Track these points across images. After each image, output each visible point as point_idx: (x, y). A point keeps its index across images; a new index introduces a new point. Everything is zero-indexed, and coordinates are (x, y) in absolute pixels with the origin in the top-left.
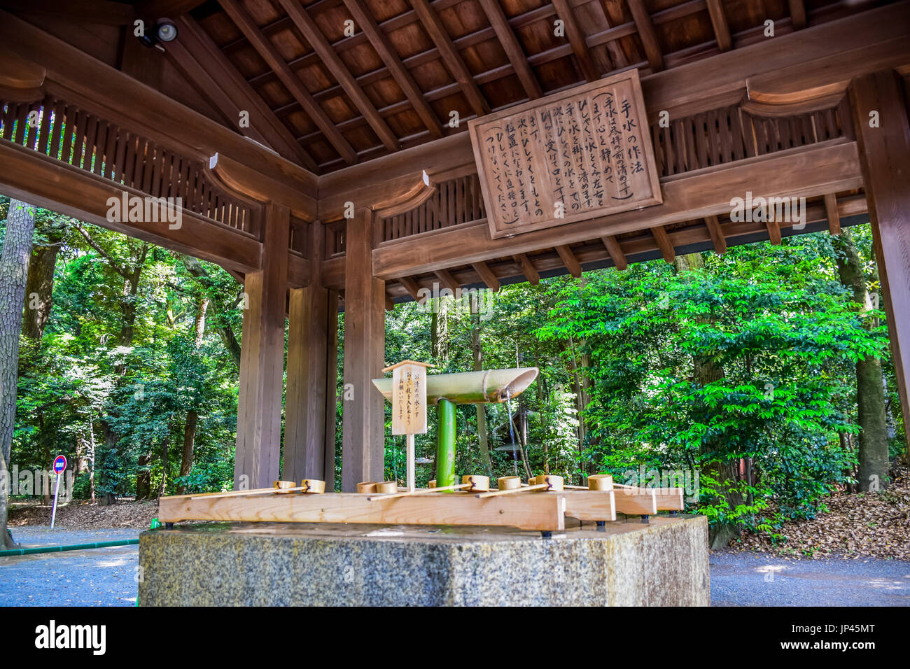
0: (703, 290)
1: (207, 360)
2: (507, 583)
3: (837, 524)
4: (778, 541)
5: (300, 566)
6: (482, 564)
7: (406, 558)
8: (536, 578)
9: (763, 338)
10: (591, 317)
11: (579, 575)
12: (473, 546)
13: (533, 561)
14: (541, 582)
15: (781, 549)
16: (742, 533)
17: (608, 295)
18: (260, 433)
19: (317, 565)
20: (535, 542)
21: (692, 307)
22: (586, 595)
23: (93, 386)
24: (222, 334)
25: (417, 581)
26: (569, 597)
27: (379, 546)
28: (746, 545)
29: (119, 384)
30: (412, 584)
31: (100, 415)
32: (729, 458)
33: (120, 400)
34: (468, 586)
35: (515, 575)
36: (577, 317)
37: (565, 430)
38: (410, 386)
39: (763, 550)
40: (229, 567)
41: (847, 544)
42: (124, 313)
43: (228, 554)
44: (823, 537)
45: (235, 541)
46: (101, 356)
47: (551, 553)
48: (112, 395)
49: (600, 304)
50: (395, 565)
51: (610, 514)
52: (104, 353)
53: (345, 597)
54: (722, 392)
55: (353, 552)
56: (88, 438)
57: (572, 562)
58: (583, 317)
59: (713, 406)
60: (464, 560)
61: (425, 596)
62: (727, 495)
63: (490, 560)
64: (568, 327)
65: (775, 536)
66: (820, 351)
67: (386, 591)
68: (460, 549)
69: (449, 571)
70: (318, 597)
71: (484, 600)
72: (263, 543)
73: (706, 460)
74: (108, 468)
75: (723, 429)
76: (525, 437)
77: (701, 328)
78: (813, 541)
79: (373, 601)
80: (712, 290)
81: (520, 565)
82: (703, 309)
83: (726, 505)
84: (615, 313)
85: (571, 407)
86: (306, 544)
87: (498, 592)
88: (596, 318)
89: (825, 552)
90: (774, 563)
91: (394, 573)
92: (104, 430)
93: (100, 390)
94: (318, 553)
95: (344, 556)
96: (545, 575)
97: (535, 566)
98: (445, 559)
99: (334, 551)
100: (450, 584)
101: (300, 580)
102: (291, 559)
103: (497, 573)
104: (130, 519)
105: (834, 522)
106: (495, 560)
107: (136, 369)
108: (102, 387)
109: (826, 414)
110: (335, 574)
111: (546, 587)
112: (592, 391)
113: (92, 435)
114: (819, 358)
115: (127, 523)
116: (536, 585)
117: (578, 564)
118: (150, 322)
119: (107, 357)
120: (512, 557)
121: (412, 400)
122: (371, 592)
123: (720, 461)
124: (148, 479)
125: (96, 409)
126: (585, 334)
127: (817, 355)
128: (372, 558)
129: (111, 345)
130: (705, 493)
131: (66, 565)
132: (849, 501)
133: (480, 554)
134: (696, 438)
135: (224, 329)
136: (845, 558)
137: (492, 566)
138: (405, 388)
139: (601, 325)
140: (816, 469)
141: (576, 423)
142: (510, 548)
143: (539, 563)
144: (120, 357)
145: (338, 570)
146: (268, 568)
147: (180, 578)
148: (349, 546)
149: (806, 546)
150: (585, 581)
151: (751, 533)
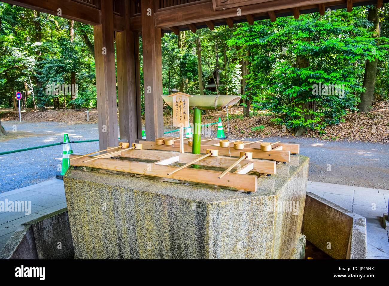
0: (307, 25)
1: (77, 49)
2: (232, 216)
3: (348, 127)
4: (323, 133)
5: (138, 201)
6: (221, 209)
7: (187, 205)
8: (244, 213)
9: (330, 49)
10: (253, 36)
11: (263, 211)
12: (218, 203)
13: (244, 206)
14: (246, 215)
15: (323, 137)
16: (308, 130)
17: (262, 25)
18: (108, 102)
19: (146, 201)
20: (245, 199)
21: (301, 34)
22: (265, 218)
23: (27, 61)
24: (82, 37)
25: (192, 215)
26: (258, 220)
27: (174, 198)
28: (309, 135)
29: (39, 59)
30: (190, 216)
31: (33, 73)
32: (308, 101)
33: (40, 67)
34: (215, 219)
35: (235, 213)
36: (246, 35)
37: (236, 81)
38: (181, 105)
39: (316, 137)
40: (106, 196)
41: (350, 135)
42: (35, 26)
43: (105, 191)
44: (341, 132)
45: (107, 186)
46: (28, 46)
47: (252, 203)
48: (36, 65)
49: (258, 30)
50: (182, 207)
51: (274, 172)
52: (30, 45)
53: (159, 216)
54: (309, 73)
55: (162, 199)
56: (29, 83)
57: (260, 206)
58: (249, 36)
59: (304, 79)
60: (213, 209)
61: (196, 221)
62: (304, 116)
63: (225, 208)
64: (242, 40)
65: (321, 132)
66: (355, 56)
67: (178, 216)
68: (212, 204)
69: (207, 213)
70: (147, 214)
71: (222, 224)
72: (120, 189)
73: (297, 101)
74: (40, 96)
75: (307, 89)
76: (218, 82)
77: (303, 44)
78: (337, 134)
79: (172, 219)
80: (311, 26)
81: (238, 209)
82: (306, 35)
83: (303, 119)
84: (264, 34)
85: (239, 71)
86: (140, 192)
87: (228, 220)
88: (255, 36)
89: (341, 138)
90: (320, 142)
91: (181, 210)
92: (35, 80)
93: (31, 62)
94: (146, 197)
95: (158, 200)
96: (249, 212)
97: (244, 209)
98: (205, 208)
99: (153, 197)
100: (207, 218)
101: (138, 206)
102: (134, 197)
103: (228, 213)
104: (53, 118)
105: (346, 126)
106: (227, 208)
107: (45, 52)
108: (31, 61)
109: (353, 84)
110: (154, 206)
111: (249, 216)
112: (249, 67)
113: (31, 82)
114: (355, 59)
115: (52, 119)
116: (244, 216)
117: (263, 206)
118: (48, 30)
119: (31, 47)
120: (234, 206)
121: (182, 111)
122: (171, 216)
123: (303, 102)
124: (58, 99)
125: (30, 71)
126: (249, 44)
127: (354, 58)
128: (171, 203)
129: (32, 41)
130: (295, 114)
131: (29, 141)
132: (353, 116)
133: (221, 205)
134: (294, 92)
135: (83, 35)
136: (349, 141)
137: (226, 210)
138: (179, 105)
139: (257, 40)
140: (343, 105)
141: (241, 78)
142: (234, 202)
143: (246, 207)
144: (37, 47)
145: (155, 205)
146: (123, 199)
147: (84, 197)
148: (160, 196)
149: (333, 136)
150: (265, 213)
151: (312, 130)
